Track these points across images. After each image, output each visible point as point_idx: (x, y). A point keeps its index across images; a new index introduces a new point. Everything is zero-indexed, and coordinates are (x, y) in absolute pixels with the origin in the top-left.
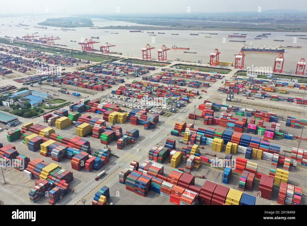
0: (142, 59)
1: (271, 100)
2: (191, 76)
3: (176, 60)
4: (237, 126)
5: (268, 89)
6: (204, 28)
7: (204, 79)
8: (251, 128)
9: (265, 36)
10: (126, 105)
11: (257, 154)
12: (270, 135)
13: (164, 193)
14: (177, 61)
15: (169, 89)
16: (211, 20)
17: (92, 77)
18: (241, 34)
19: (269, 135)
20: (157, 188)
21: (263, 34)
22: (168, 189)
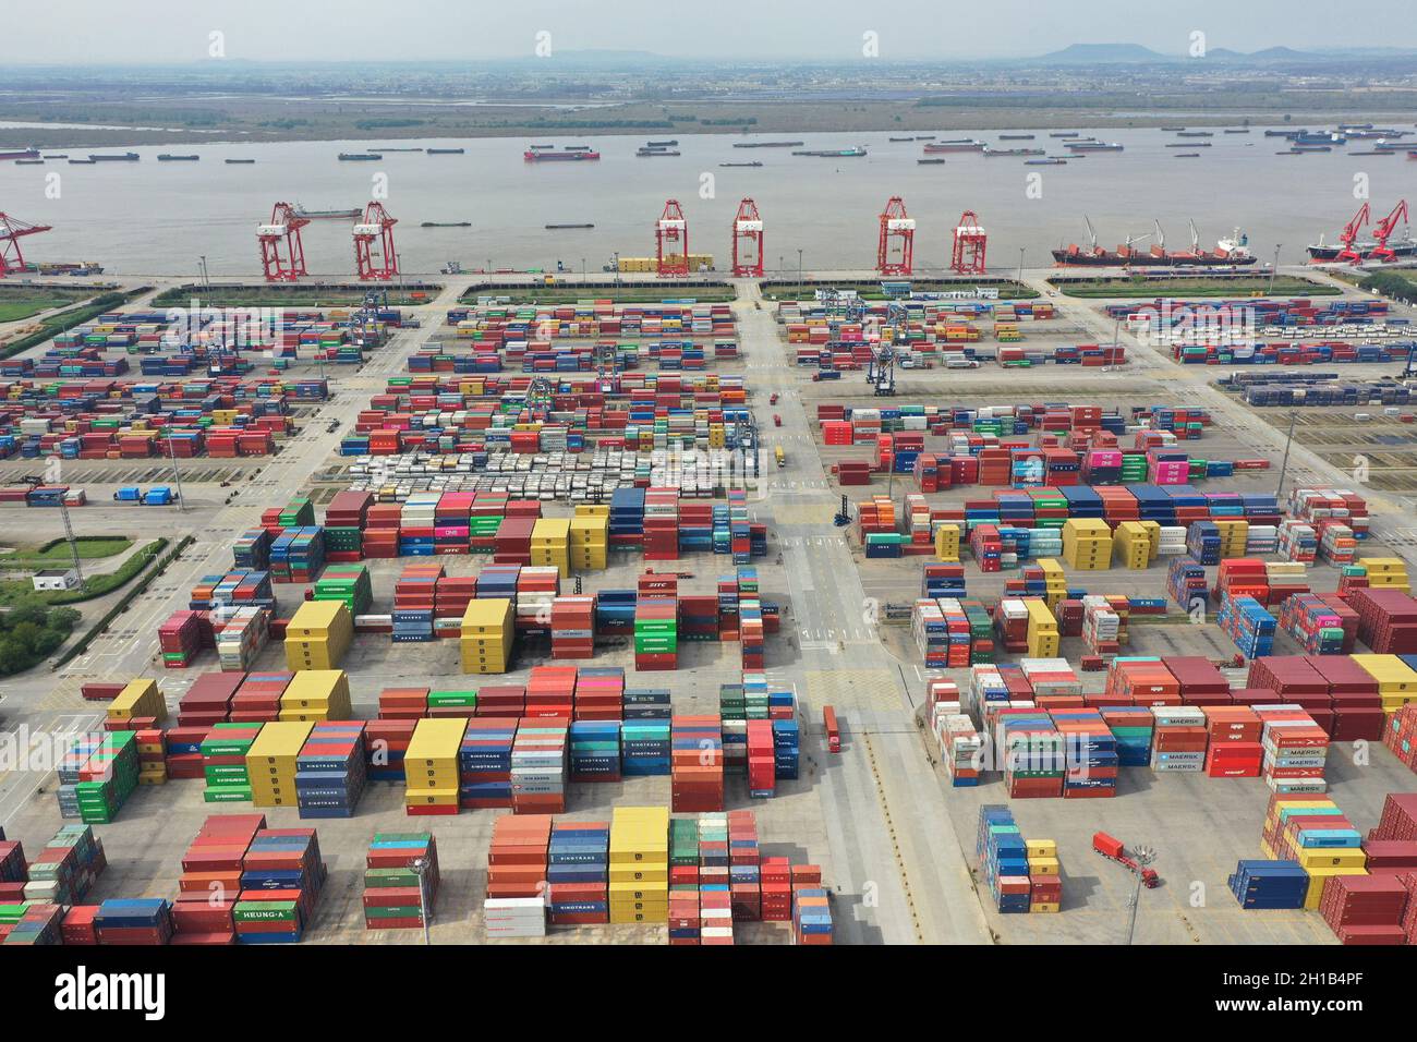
0: (262, 281)
1: (1006, 367)
2: (625, 326)
3: (444, 272)
4: (1059, 469)
5: (956, 330)
6: (368, 128)
7: (687, 331)
8: (1105, 463)
9: (665, 149)
10: (510, 487)
11: (1229, 540)
12: (1176, 473)
13: (1173, 754)
14: (453, 273)
15: (608, 389)
16: (345, 93)
17: (108, 396)
18: (567, 148)
19: (1173, 476)
20: (1131, 743)
21: (650, 144)
22: (1188, 728)
